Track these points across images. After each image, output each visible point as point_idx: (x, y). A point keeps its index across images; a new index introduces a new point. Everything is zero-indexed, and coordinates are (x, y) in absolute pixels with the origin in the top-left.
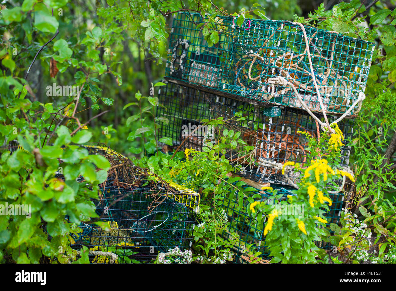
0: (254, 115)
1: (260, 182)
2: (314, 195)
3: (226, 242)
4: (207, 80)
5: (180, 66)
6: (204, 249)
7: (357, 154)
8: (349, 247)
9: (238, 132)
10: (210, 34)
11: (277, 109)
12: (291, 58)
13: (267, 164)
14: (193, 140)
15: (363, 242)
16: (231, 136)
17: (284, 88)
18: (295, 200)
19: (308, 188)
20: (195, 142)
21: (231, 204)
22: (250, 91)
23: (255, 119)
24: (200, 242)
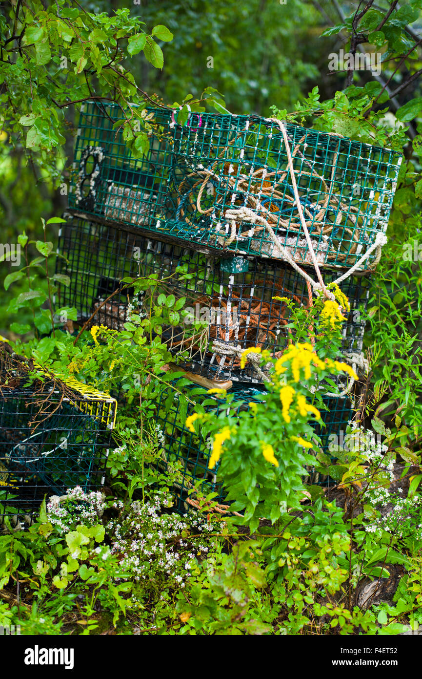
0: (206, 271)
1: (216, 379)
2: (289, 403)
3: (162, 476)
4: (132, 214)
5: (91, 191)
6: (125, 489)
7: (375, 332)
8: (358, 483)
9: (182, 299)
10: (135, 137)
11: (241, 261)
12: (264, 176)
13: (226, 350)
14: (111, 311)
15: (381, 476)
16: (170, 305)
17: (252, 226)
18: (261, 409)
19: (281, 391)
20: (115, 314)
21: (171, 415)
22: (199, 232)
23: (207, 276)
24: (119, 477)
